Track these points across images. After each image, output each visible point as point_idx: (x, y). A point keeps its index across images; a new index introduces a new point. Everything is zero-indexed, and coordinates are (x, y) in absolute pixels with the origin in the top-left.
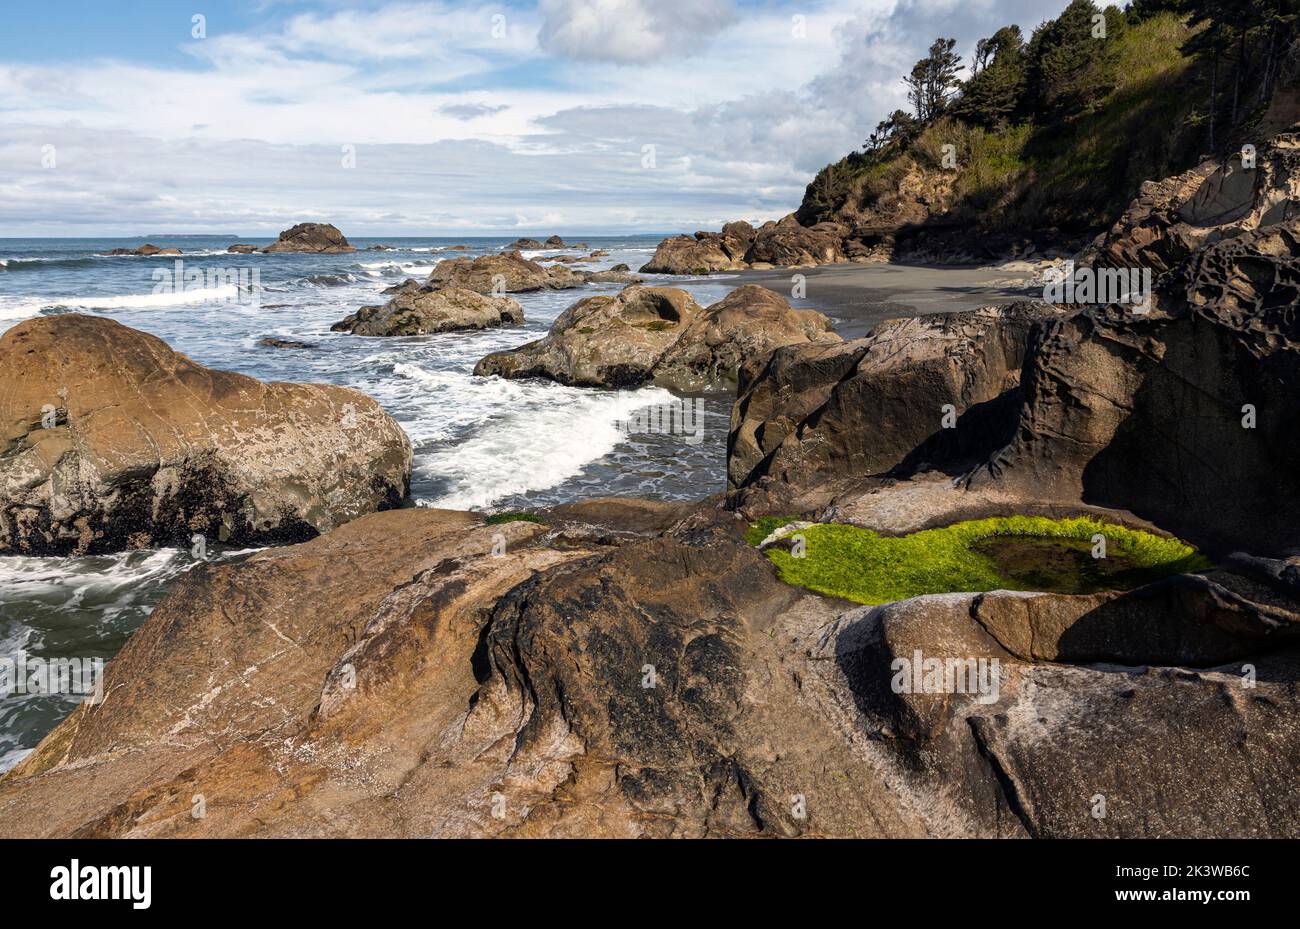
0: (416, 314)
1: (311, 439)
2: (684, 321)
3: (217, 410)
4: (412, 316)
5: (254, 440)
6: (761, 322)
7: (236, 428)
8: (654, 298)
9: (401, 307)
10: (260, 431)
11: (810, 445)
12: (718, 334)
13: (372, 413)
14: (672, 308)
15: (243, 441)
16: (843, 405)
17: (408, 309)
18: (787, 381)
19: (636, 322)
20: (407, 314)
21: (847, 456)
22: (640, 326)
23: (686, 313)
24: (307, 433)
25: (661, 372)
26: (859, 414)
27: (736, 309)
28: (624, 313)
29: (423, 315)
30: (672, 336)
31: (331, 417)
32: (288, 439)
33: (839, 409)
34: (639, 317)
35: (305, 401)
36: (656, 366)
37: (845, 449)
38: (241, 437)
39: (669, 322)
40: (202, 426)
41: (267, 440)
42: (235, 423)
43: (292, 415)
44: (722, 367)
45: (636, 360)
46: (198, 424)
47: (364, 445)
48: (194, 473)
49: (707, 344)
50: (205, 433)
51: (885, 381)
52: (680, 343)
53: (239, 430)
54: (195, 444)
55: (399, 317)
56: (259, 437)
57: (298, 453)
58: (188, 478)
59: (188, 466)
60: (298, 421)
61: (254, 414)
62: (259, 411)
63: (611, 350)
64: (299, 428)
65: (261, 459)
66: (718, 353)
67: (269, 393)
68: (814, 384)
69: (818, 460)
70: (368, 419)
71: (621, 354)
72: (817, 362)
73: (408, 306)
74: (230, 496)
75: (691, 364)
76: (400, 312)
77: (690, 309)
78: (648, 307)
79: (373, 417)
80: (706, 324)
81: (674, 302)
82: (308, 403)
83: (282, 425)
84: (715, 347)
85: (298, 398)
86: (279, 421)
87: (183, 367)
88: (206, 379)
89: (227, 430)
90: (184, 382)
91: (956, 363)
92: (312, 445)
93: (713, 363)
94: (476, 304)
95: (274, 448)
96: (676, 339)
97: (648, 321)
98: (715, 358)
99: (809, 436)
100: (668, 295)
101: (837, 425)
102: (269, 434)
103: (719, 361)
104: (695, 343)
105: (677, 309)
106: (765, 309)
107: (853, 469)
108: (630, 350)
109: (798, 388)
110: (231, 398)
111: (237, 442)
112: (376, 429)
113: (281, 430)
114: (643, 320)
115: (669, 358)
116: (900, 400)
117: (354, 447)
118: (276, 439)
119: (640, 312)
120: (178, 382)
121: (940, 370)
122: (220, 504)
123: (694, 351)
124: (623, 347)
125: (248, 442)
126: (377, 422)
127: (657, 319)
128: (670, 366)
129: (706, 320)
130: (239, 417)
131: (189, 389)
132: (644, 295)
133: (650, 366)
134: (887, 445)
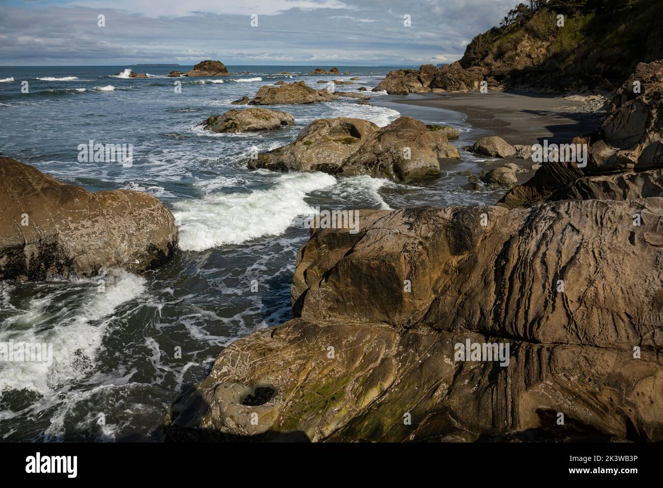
0: (235, 122)
1: (114, 225)
2: (363, 138)
3: (60, 211)
4: (233, 123)
5: (80, 228)
6: (404, 142)
7: (70, 221)
8: (347, 125)
9: (228, 118)
10: (84, 222)
11: (325, 292)
12: (380, 147)
13: (153, 207)
14: (357, 131)
15: (73, 229)
16: (340, 273)
17: (231, 119)
18: (325, 243)
19: (337, 137)
20: (230, 122)
21: (344, 303)
22: (340, 140)
23: (365, 134)
24: (112, 222)
25: (347, 168)
26: (349, 280)
27: (392, 133)
28: (330, 133)
29: (238, 123)
30: (355, 147)
31: (127, 212)
32: (98, 227)
33: (338, 275)
34: (339, 135)
35: (114, 203)
36: (345, 164)
37: (343, 298)
38: (72, 226)
39: (356, 139)
40: (50, 220)
41: (87, 227)
42: (70, 218)
43: (105, 212)
44: (382, 166)
45: (333, 161)
46: (48, 220)
47: (145, 227)
48: (47, 246)
49: (374, 153)
50: (52, 224)
51: (362, 264)
52: (359, 151)
53: (72, 222)
54: (45, 231)
55: (227, 123)
56: (83, 226)
57: (105, 234)
58: (44, 248)
59: (42, 243)
60: (108, 214)
61: (81, 212)
62: (85, 210)
63: (320, 155)
64: (108, 219)
65: (83, 238)
66: (380, 158)
67: (94, 198)
68: (339, 246)
69: (329, 301)
70: (150, 212)
71: (325, 158)
72: (341, 234)
73: (232, 118)
74: (67, 258)
75: (365, 164)
76: (227, 120)
77: (367, 132)
78: (345, 129)
79: (153, 210)
80: (375, 141)
81: (358, 127)
82: (115, 204)
83: (97, 218)
84: (379, 155)
85: (110, 201)
86: (96, 216)
87: (46, 185)
88: (57, 192)
89: (64, 222)
90: (45, 195)
91: (405, 259)
92: (114, 229)
93: (377, 163)
94: (267, 116)
95: (91, 232)
96: (357, 149)
97: (344, 137)
98: (378, 161)
99: (324, 286)
100: (355, 124)
101: (337, 284)
102: (89, 223)
103: (380, 163)
104: (367, 152)
105: (359, 131)
106: (408, 133)
107: (348, 311)
108: (330, 155)
109: (331, 247)
110: (69, 204)
111: (70, 229)
112: (154, 217)
113: (97, 221)
114: (342, 137)
115: (352, 160)
116: (371, 276)
117: (139, 229)
118: (93, 226)
119: (340, 132)
120: (42, 194)
121: (393, 264)
122: (62, 262)
123: (366, 157)
124: (326, 153)
125: (76, 229)
126: (155, 213)
127: (349, 136)
128: (353, 164)
129: (375, 139)
130: (72, 215)
131: (47, 199)
132: (342, 123)
133: (340, 165)
134: (366, 301)
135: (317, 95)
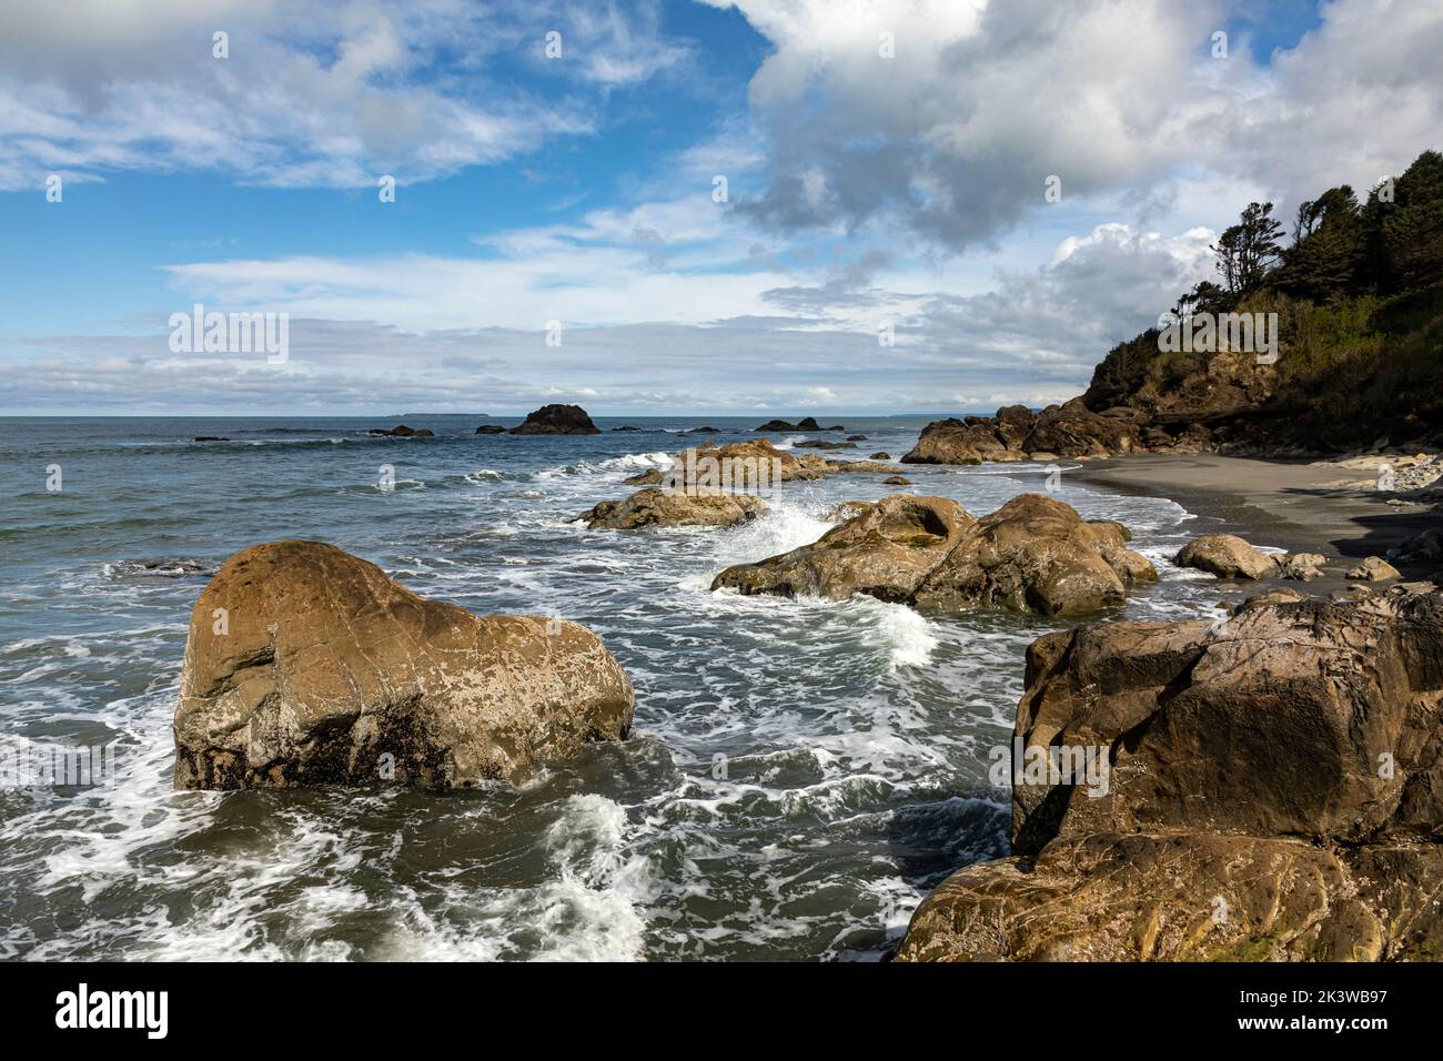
0: (654, 513)
1: (523, 683)
2: (953, 536)
3: (427, 649)
4: (651, 515)
5: (461, 685)
6: (1046, 541)
7: (444, 670)
8: (918, 509)
9: (639, 504)
10: (469, 675)
11: (1128, 775)
12: (993, 553)
13: (593, 652)
14: (940, 522)
15: (450, 687)
16: (1172, 728)
17: (645, 507)
18: (1093, 680)
19: (897, 535)
20: (645, 512)
21: (1180, 797)
22: (900, 541)
23: (956, 527)
24: (520, 676)
25: (925, 596)
26: (1195, 743)
27: (1016, 525)
28: (883, 526)
29: (660, 514)
30: (938, 554)
31: (547, 659)
32: (496, 686)
33: (1168, 733)
34: (900, 530)
35: (521, 638)
36: (919, 588)
37: (1177, 786)
38: (448, 680)
39: (936, 537)
40: (409, 668)
41: (476, 685)
42: (444, 665)
43: (505, 656)
44: (998, 592)
45: (896, 582)
46: (405, 666)
47: (580, 692)
48: (396, 721)
49: (980, 565)
50: (411, 677)
51: (1234, 704)
52: (948, 562)
53: (447, 672)
54: (400, 689)
55: (637, 516)
56: (467, 682)
57: (508, 700)
58: (390, 726)
59: (390, 713)
60: (511, 662)
61: (464, 654)
62: (470, 651)
63: (867, 570)
64: (511, 670)
65: (467, 708)
66: (993, 576)
67: (483, 628)
68: (1130, 685)
69: (1138, 796)
70: (587, 661)
71: (878, 575)
72: (1133, 658)
73: (647, 504)
74: (431, 749)
75: (961, 588)
76: (638, 510)
77: (960, 523)
78: (911, 518)
79: (593, 658)
80: (979, 541)
81: (941, 514)
82: (523, 641)
83: (493, 668)
84: (989, 568)
85: (514, 635)
86: (491, 663)
87: (397, 598)
88: (419, 612)
89: (434, 673)
90: (396, 617)
91: (1338, 687)
92: (524, 691)
93: (988, 587)
94: (719, 503)
95: (482, 695)
96: (944, 558)
97: (911, 535)
98: (989, 582)
99: (1125, 762)
100: (934, 506)
101: (1166, 755)
102: (477, 678)
103: (994, 586)
104: (965, 563)
105: (945, 522)
106: (1051, 525)
107: (1190, 816)
108: (889, 569)
109: (1108, 688)
110: (442, 635)
111: (444, 686)
112: (595, 672)
113: (492, 673)
114: (905, 534)
115: (934, 580)
116: (1258, 731)
117: (569, 694)
118: (486, 683)
119: (901, 524)
120: (390, 616)
121: (1316, 697)
122: (420, 757)
123: (964, 573)
124: (880, 566)
125: (455, 687)
126: (597, 663)
127: (921, 533)
128: (936, 589)
129: (981, 536)
130: (448, 658)
131: (400, 625)
132: (906, 506)
133: (912, 589)
134: (1239, 789)
135: (797, 465)
